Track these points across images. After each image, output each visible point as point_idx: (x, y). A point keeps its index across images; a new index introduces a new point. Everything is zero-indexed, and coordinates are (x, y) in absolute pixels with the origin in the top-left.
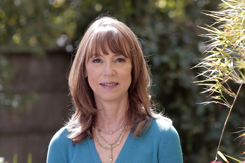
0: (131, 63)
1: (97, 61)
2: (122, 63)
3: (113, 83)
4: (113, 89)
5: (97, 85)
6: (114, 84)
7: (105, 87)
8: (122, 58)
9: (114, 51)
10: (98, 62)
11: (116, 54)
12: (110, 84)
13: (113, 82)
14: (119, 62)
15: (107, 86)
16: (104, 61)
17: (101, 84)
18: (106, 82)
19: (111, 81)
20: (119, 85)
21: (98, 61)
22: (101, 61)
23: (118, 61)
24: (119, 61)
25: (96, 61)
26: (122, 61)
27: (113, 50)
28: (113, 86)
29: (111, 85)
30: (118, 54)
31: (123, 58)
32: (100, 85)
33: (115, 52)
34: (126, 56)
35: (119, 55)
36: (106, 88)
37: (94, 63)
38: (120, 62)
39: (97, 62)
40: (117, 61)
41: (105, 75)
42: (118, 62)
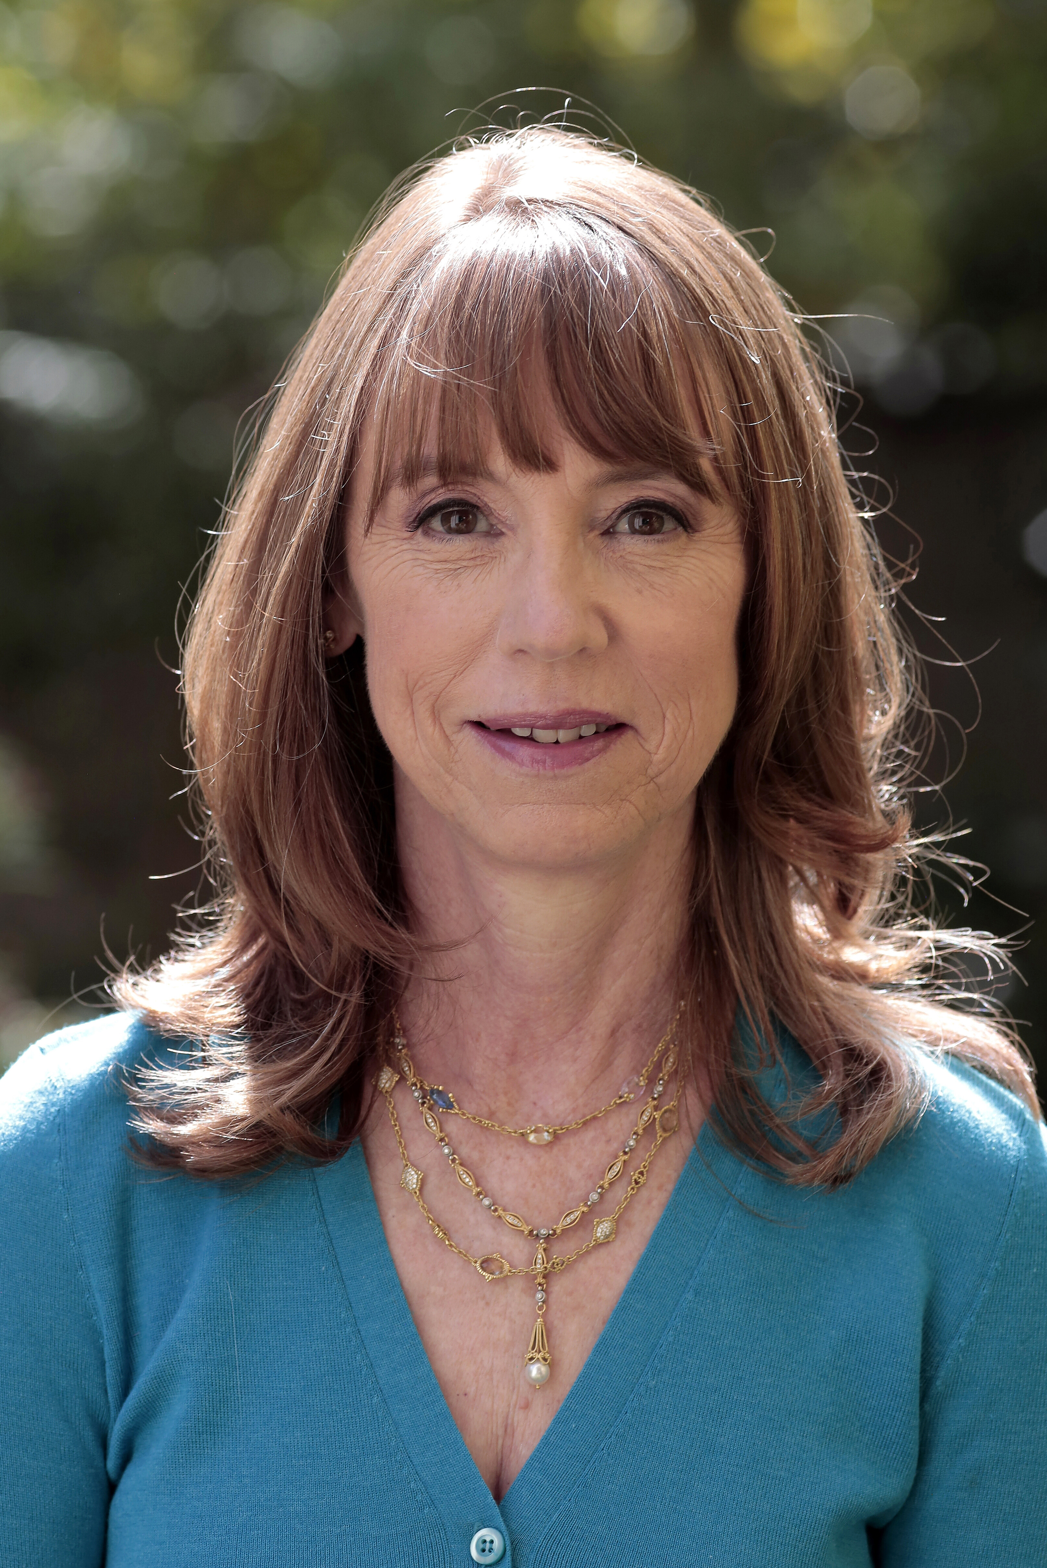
0: (739, 547)
1: (445, 520)
2: (665, 547)
3: (588, 723)
4: (575, 769)
5: (448, 732)
6: (588, 730)
7: (507, 745)
8: (669, 499)
9: (602, 440)
10: (459, 531)
11: (618, 468)
12: (556, 725)
13: (585, 712)
14: (642, 533)
15: (530, 739)
16: (512, 529)
17: (479, 725)
18: (520, 709)
19: (562, 706)
20: (629, 735)
21: (454, 521)
22: (482, 525)
23: (631, 524)
24: (638, 522)
25: (436, 523)
26: (669, 524)
27: (593, 427)
28: (579, 748)
29: (563, 735)
30: (638, 464)
31: (675, 496)
32: (471, 736)
33: (610, 447)
34: (699, 486)
35: (645, 476)
36: (522, 764)
37: (426, 533)
38: (651, 532)
39: (450, 531)
40: (624, 525)
41: (519, 652)
42: (634, 531)
